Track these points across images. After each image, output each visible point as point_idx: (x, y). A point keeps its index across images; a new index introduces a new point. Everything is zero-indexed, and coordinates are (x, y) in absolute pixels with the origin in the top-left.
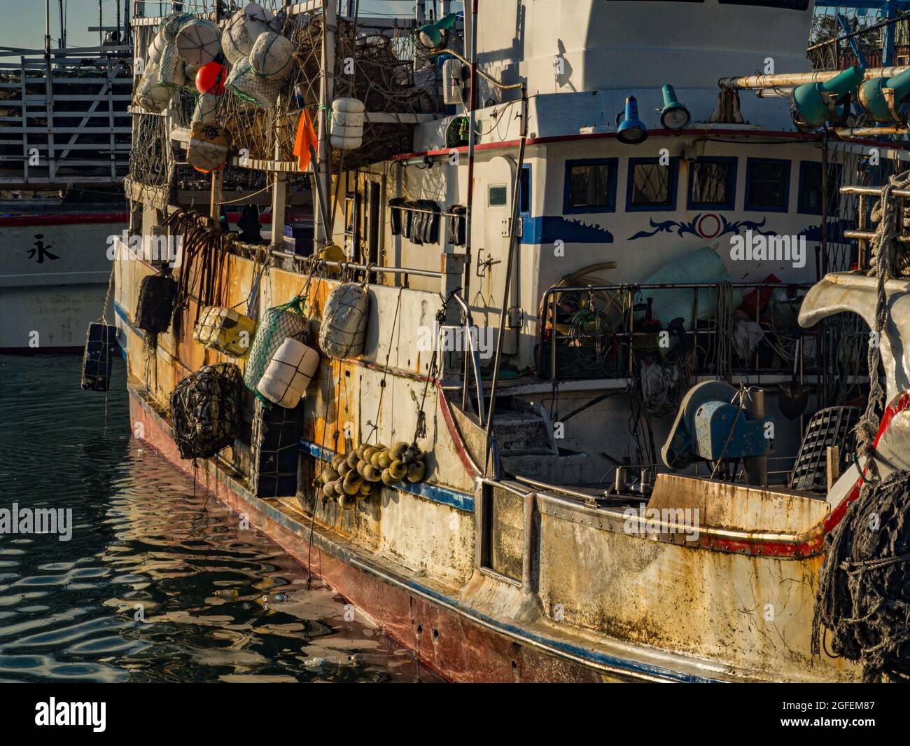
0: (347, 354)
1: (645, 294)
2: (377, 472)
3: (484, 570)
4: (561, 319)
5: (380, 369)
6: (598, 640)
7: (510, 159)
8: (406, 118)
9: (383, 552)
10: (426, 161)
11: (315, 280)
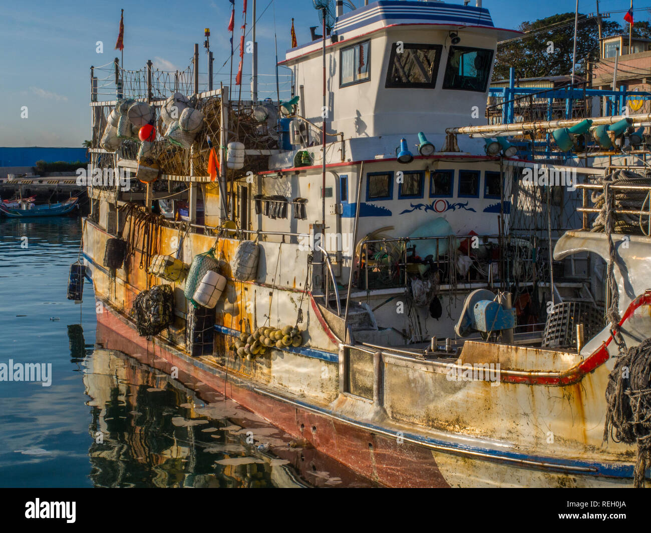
0: (246, 279)
1: (412, 243)
2: (272, 342)
4: (370, 257)
5: (269, 286)
7: (334, 173)
8: (265, 152)
9: (273, 384)
10: (279, 174)
11: (221, 240)
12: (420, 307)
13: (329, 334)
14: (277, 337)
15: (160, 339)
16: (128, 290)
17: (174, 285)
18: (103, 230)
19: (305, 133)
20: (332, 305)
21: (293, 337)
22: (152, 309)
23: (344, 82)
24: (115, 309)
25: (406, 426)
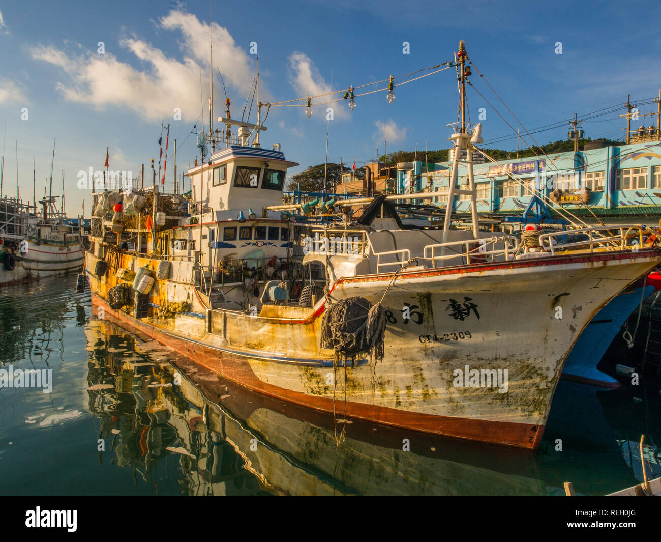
0: (164, 279)
1: (245, 261)
2: (175, 310)
3: (209, 333)
4: (225, 268)
5: (174, 282)
7: (208, 227)
8: (176, 218)
9: (176, 331)
10: (183, 228)
11: (152, 260)
12: (248, 291)
13: (202, 305)
14: (177, 307)
15: (122, 310)
16: (107, 286)
17: (129, 283)
18: (96, 257)
19: (195, 208)
20: (204, 291)
21: (185, 307)
22: (117, 295)
23: (215, 184)
24: (100, 296)
25: (236, 348)
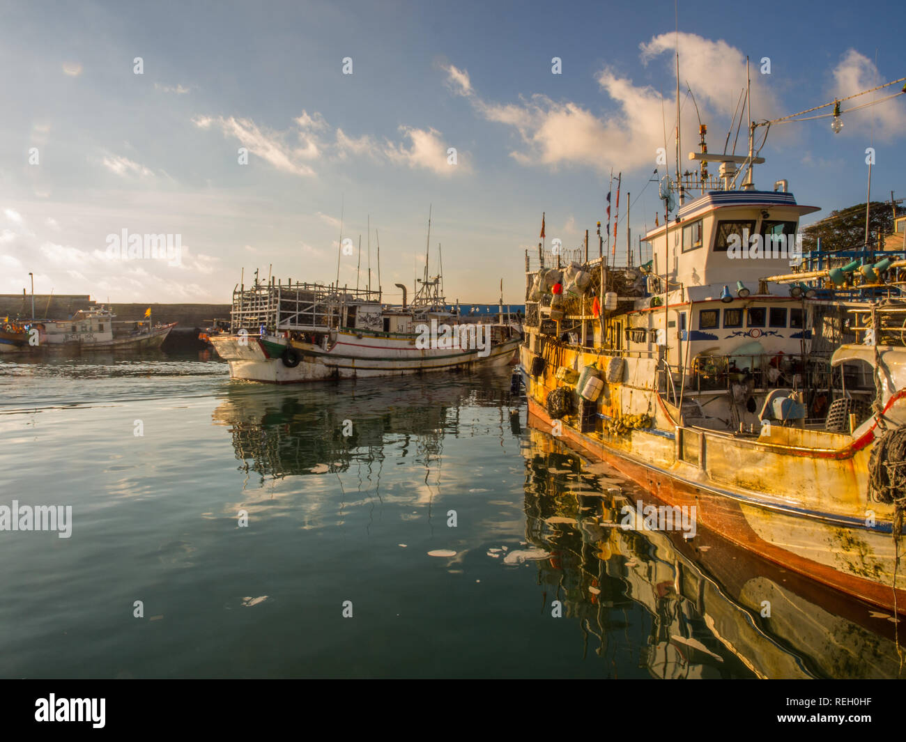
0: (616, 382)
1: (733, 359)
2: (632, 424)
3: (680, 461)
4: (701, 368)
5: (631, 387)
6: (736, 489)
7: (677, 310)
8: (631, 299)
9: (633, 453)
10: (640, 313)
11: (601, 356)
12: (738, 404)
13: (670, 420)
14: (634, 420)
15: (563, 421)
16: (545, 390)
17: (571, 386)
18: (531, 352)
19: (658, 285)
20: (672, 400)
21: (645, 421)
22: (558, 401)
23: (685, 249)
24: (538, 402)
25: (721, 485)
